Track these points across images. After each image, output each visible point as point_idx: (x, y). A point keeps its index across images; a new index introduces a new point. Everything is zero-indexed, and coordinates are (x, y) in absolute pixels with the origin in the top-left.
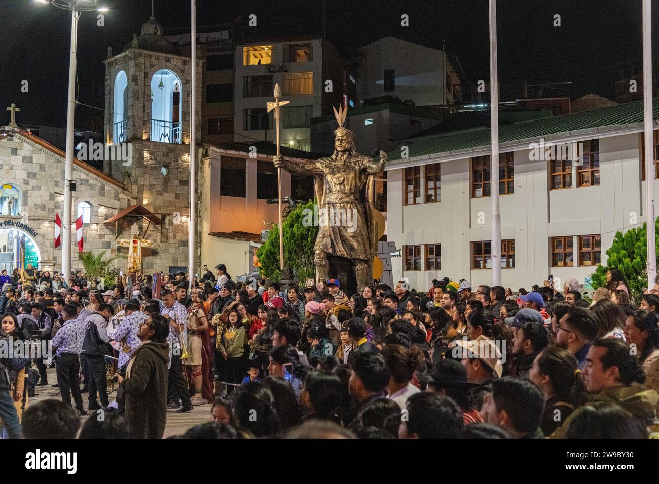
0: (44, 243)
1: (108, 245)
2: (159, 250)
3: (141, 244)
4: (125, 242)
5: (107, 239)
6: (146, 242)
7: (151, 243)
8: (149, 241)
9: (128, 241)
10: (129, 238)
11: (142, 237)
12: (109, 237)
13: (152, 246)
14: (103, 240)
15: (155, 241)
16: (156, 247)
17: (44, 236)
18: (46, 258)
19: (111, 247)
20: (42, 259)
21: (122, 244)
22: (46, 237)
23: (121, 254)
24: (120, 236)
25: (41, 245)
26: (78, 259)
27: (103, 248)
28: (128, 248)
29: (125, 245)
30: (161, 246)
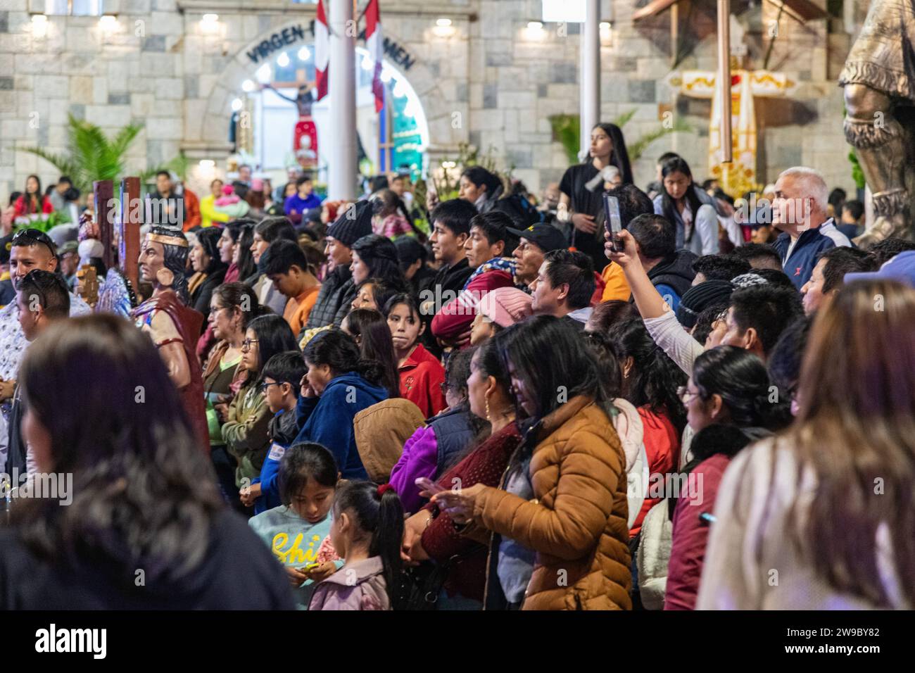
0: (437, 87)
1: (647, 92)
2: (821, 106)
3: (754, 84)
4: (698, 80)
5: (643, 71)
6: (772, 79)
7: (789, 84)
8: (781, 77)
9: (710, 76)
10: (714, 68)
11: (760, 63)
12: (651, 66)
13: (791, 93)
14: (632, 75)
15: (805, 76)
16: (812, 94)
17: (436, 68)
18: (445, 139)
19: (659, 98)
20: (434, 140)
21: (689, 86)
22: (444, 70)
23: (692, 120)
24: (689, 61)
25: (429, 96)
26: (548, 138)
27: (633, 100)
28: (708, 102)
29: (699, 91)
30: (828, 92)
